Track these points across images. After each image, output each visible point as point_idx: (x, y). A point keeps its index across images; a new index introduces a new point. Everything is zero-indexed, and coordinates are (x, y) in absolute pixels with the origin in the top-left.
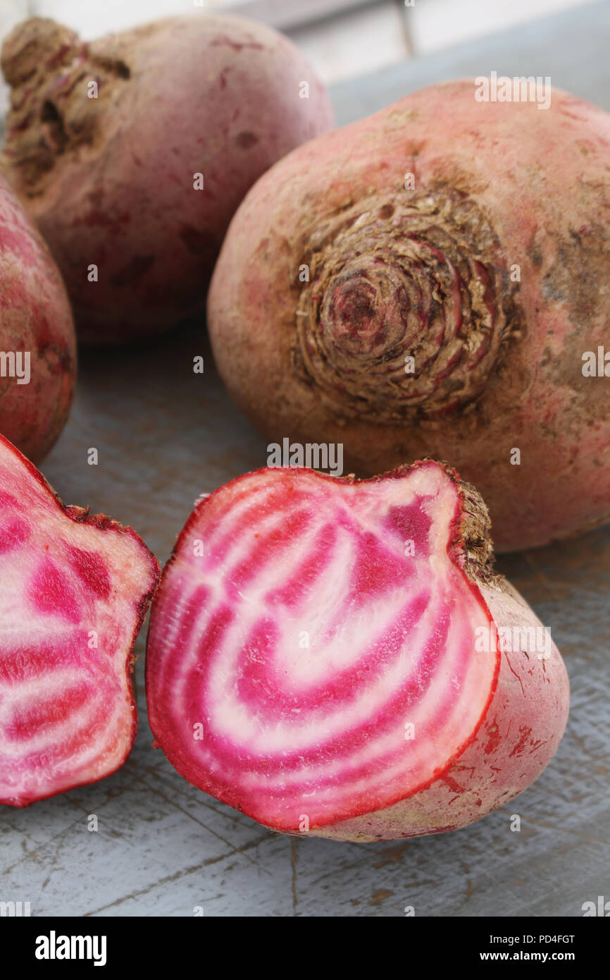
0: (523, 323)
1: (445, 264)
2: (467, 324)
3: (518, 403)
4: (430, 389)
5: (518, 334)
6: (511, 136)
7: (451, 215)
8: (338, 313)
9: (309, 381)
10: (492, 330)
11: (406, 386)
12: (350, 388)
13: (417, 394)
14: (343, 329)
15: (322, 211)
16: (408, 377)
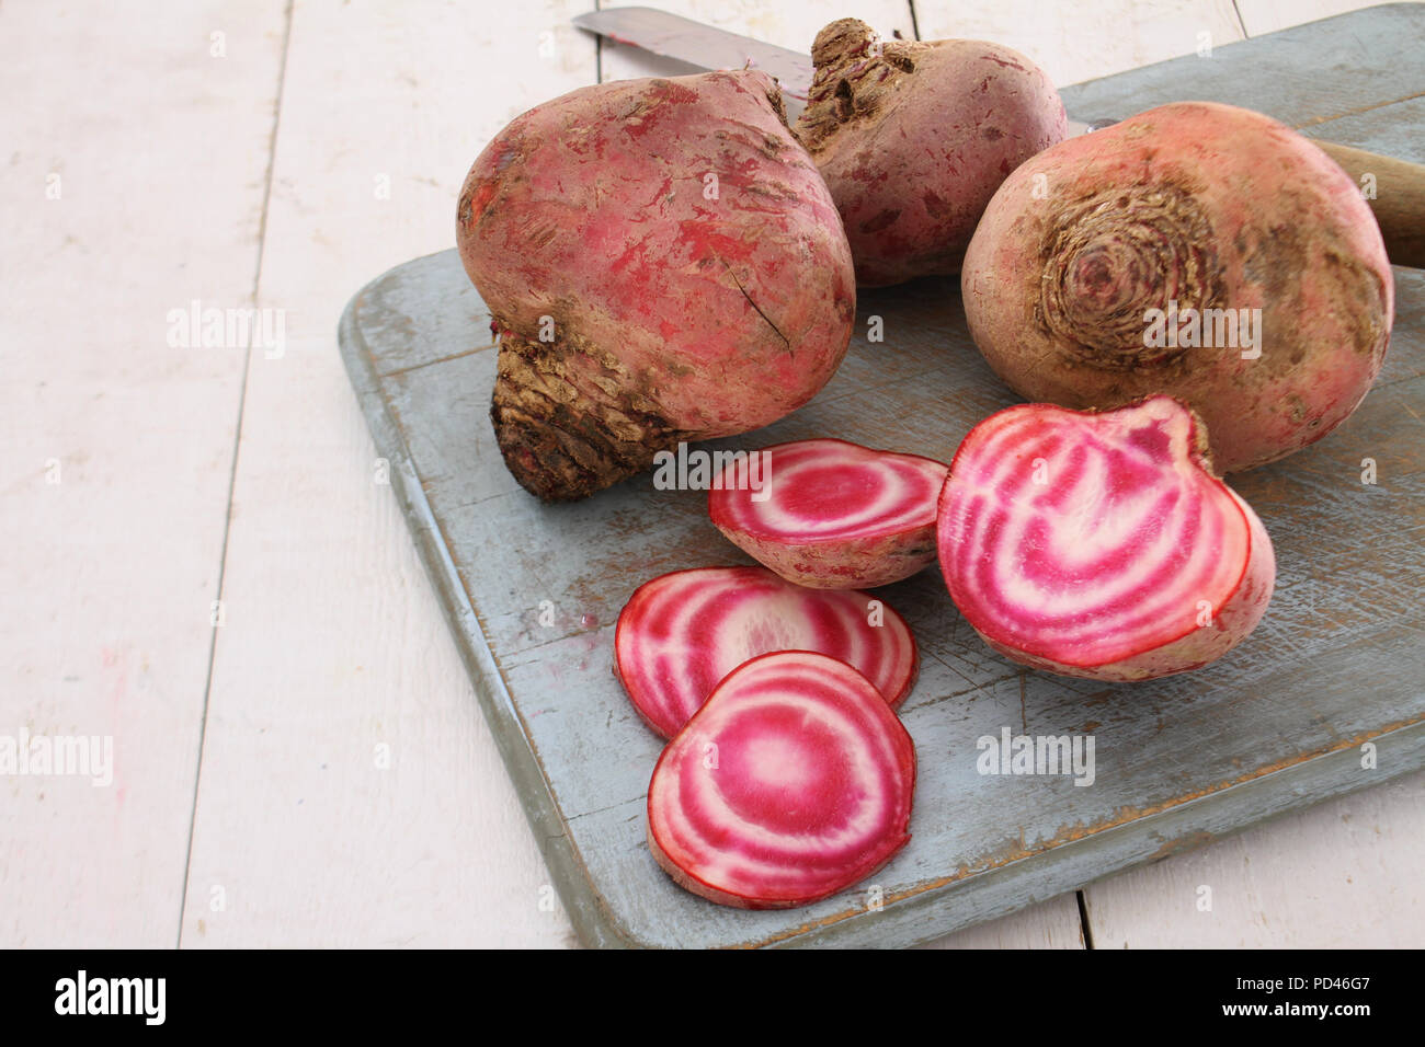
0: (1226, 296)
1: (1168, 246)
2: (1182, 295)
3: (1215, 359)
6: (1227, 150)
7: (1176, 208)
8: (1082, 278)
9: (1047, 331)
10: (1201, 300)
11: (1127, 339)
12: (1081, 338)
13: (1135, 346)
14: (1084, 290)
15: (1071, 197)
16: (1131, 331)
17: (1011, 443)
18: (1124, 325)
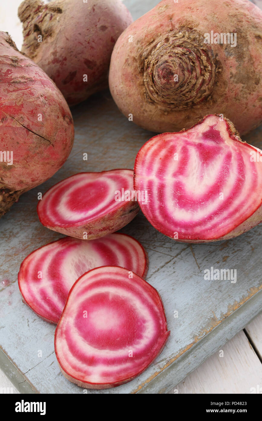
0: (221, 66)
1: (192, 53)
2: (203, 71)
3: (225, 93)
4: (195, 95)
5: (220, 70)
6: (202, 6)
7: (189, 36)
8: (161, 76)
9: (153, 102)
10: (212, 71)
11: (187, 96)
12: (168, 101)
13: (191, 97)
14: (164, 81)
15: (144, 45)
16: (187, 92)
17: (155, 154)
18: (184, 90)
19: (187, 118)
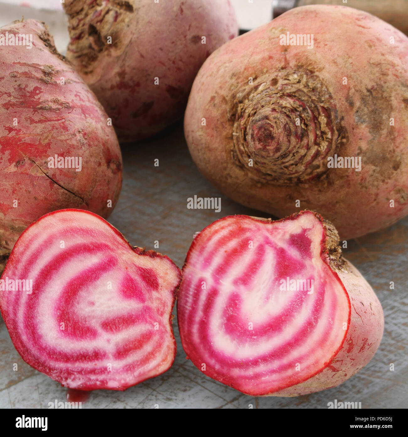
0: (346, 135)
1: (306, 109)
2: (319, 138)
3: (347, 174)
4: (304, 170)
5: (344, 140)
6: (333, 41)
7: (307, 82)
8: (256, 138)
9: (241, 166)
10: (332, 139)
11: (291, 169)
12: (263, 170)
13: (297, 172)
14: (259, 146)
15: (241, 82)
16: (292, 165)
17: (222, 242)
18: (287, 162)
19: (288, 197)
